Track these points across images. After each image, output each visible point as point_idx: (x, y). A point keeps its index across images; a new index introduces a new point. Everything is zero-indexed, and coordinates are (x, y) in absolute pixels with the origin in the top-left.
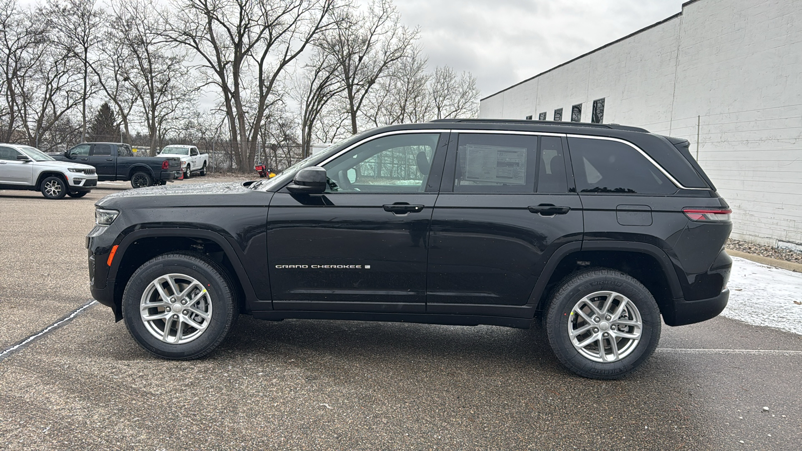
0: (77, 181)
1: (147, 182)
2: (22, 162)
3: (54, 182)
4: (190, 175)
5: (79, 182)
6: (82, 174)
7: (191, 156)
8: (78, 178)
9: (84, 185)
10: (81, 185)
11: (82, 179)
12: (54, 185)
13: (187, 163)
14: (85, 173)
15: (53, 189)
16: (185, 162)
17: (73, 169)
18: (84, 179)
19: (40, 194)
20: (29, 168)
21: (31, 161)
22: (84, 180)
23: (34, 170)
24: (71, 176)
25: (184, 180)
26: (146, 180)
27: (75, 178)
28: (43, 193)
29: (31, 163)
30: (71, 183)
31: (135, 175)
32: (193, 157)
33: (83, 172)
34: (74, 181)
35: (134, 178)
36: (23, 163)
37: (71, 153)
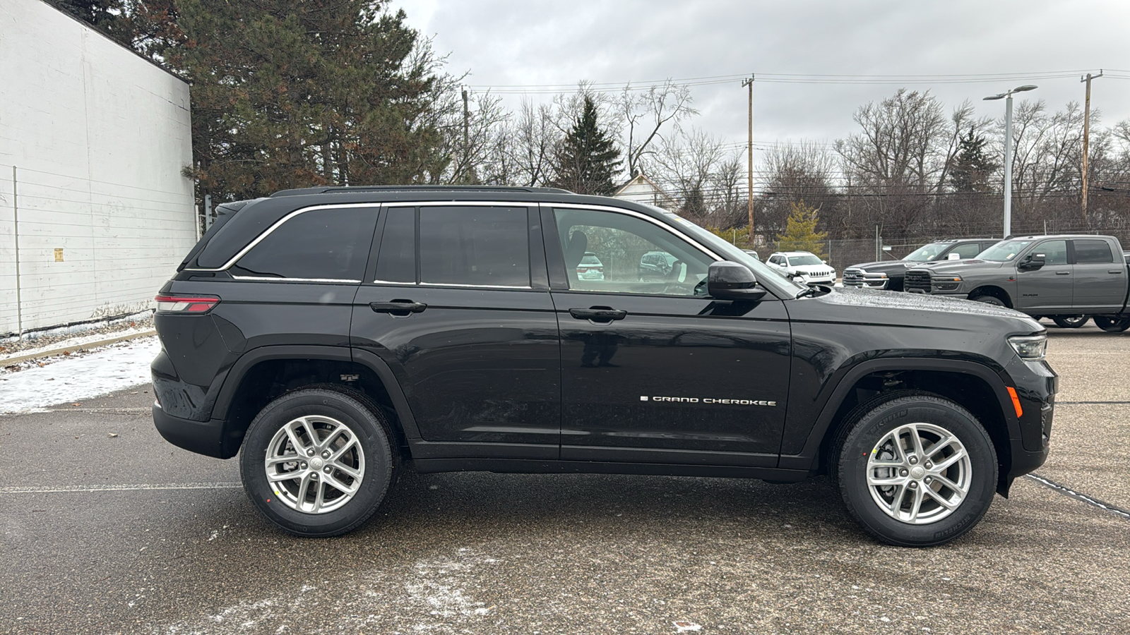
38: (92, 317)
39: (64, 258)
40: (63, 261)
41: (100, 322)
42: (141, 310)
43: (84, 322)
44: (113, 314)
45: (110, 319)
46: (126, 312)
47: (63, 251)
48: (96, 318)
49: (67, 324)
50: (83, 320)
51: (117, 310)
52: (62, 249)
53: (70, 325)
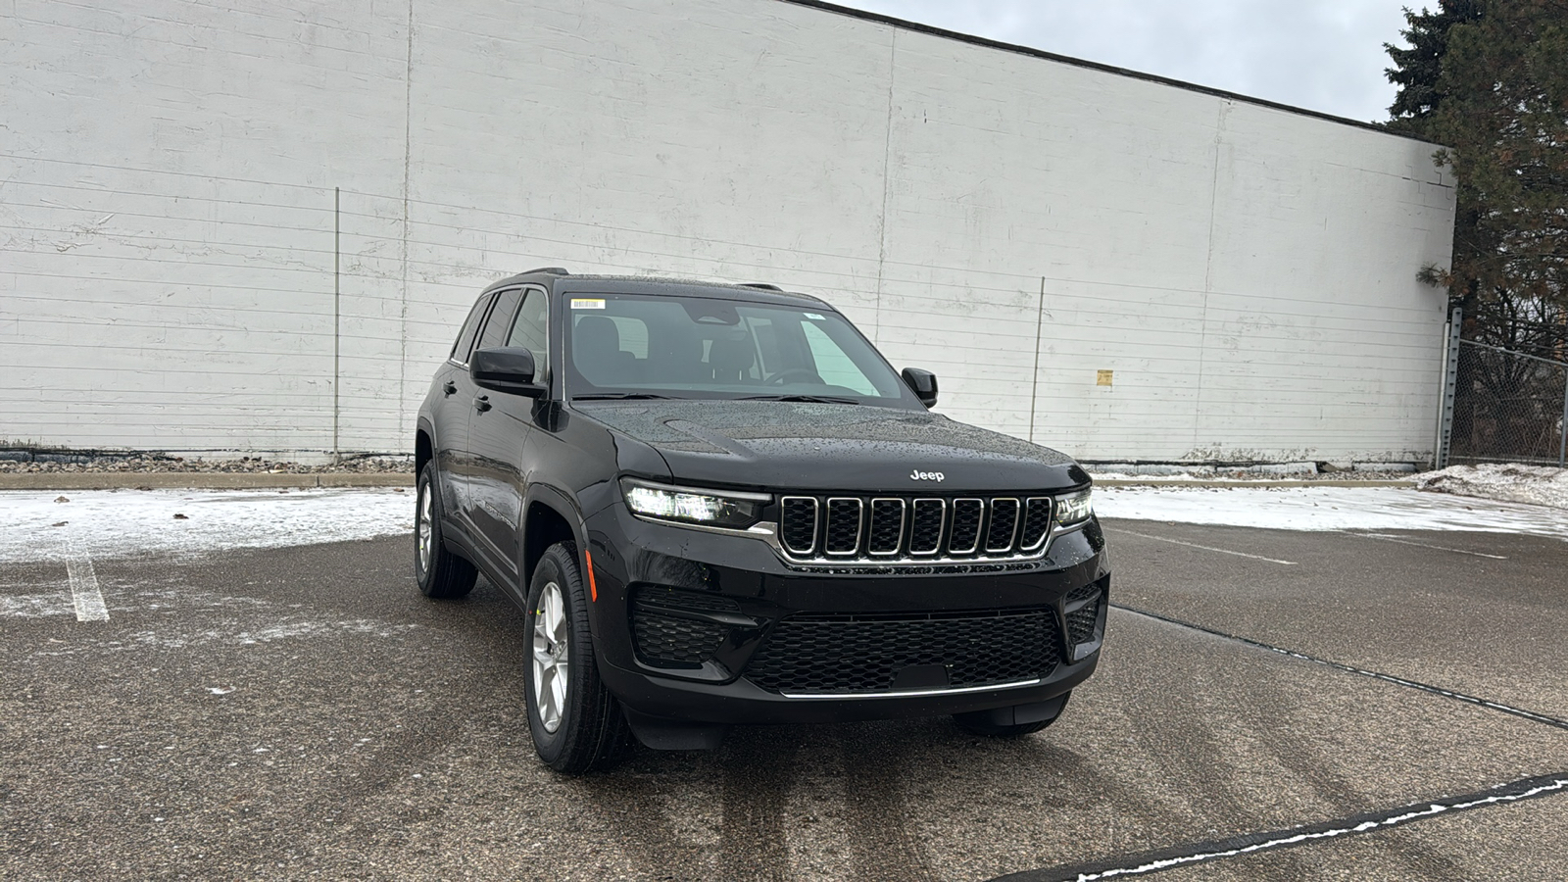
38: (1184, 458)
39: (1114, 382)
40: (1111, 385)
41: (1199, 467)
42: (1290, 459)
43: (1167, 463)
44: (1226, 457)
45: (1218, 464)
46: (1255, 459)
47: (1114, 374)
48: (1191, 461)
49: (1135, 461)
50: (1164, 460)
51: (1237, 455)
52: (1112, 372)
53: (1139, 463)
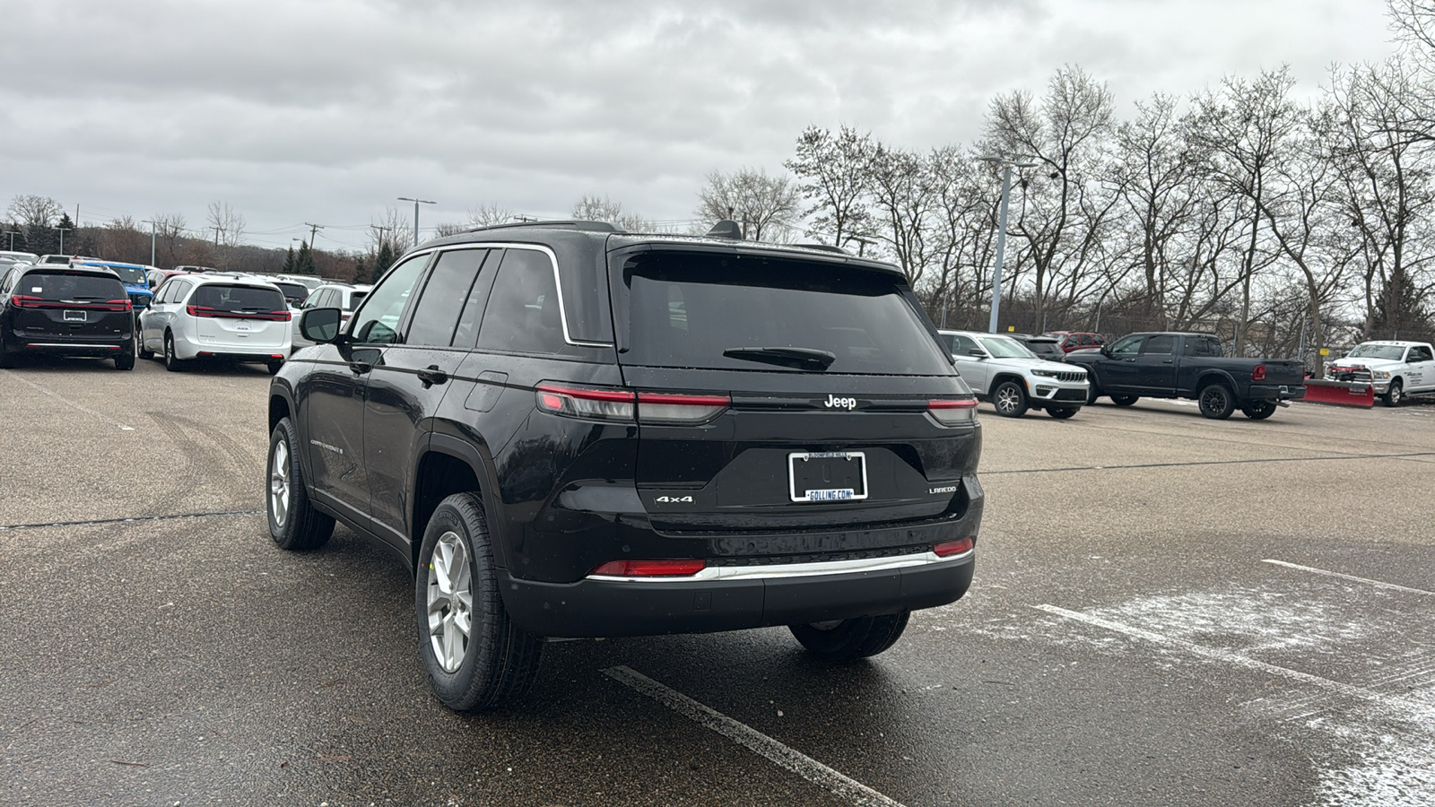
0: (1043, 391)
1: (1224, 403)
2: (977, 359)
3: (1011, 391)
4: (1399, 400)
5: (1047, 393)
6: (1053, 380)
7: (1407, 362)
8: (1046, 386)
9: (1055, 397)
10: (1049, 397)
11: (1051, 387)
12: (1010, 395)
13: (1392, 376)
14: (1058, 378)
15: (1009, 401)
16: (1388, 373)
17: (1039, 371)
18: (1055, 387)
19: (991, 407)
20: (982, 368)
21: (988, 357)
22: (1055, 391)
23: (987, 370)
24: (1034, 382)
25: (1374, 408)
26: (1223, 399)
27: (1037, 386)
28: (996, 407)
29: (987, 360)
30: (1033, 393)
31: (1207, 388)
32: (1412, 364)
33: (1055, 377)
34: (1037, 390)
35: (1203, 394)
36: (979, 361)
37: (1115, 349)
